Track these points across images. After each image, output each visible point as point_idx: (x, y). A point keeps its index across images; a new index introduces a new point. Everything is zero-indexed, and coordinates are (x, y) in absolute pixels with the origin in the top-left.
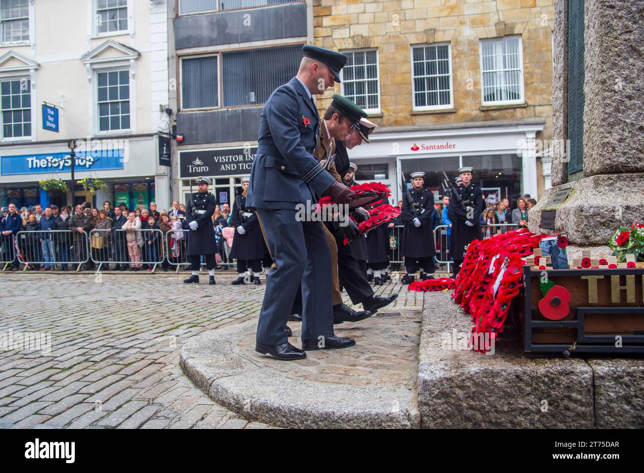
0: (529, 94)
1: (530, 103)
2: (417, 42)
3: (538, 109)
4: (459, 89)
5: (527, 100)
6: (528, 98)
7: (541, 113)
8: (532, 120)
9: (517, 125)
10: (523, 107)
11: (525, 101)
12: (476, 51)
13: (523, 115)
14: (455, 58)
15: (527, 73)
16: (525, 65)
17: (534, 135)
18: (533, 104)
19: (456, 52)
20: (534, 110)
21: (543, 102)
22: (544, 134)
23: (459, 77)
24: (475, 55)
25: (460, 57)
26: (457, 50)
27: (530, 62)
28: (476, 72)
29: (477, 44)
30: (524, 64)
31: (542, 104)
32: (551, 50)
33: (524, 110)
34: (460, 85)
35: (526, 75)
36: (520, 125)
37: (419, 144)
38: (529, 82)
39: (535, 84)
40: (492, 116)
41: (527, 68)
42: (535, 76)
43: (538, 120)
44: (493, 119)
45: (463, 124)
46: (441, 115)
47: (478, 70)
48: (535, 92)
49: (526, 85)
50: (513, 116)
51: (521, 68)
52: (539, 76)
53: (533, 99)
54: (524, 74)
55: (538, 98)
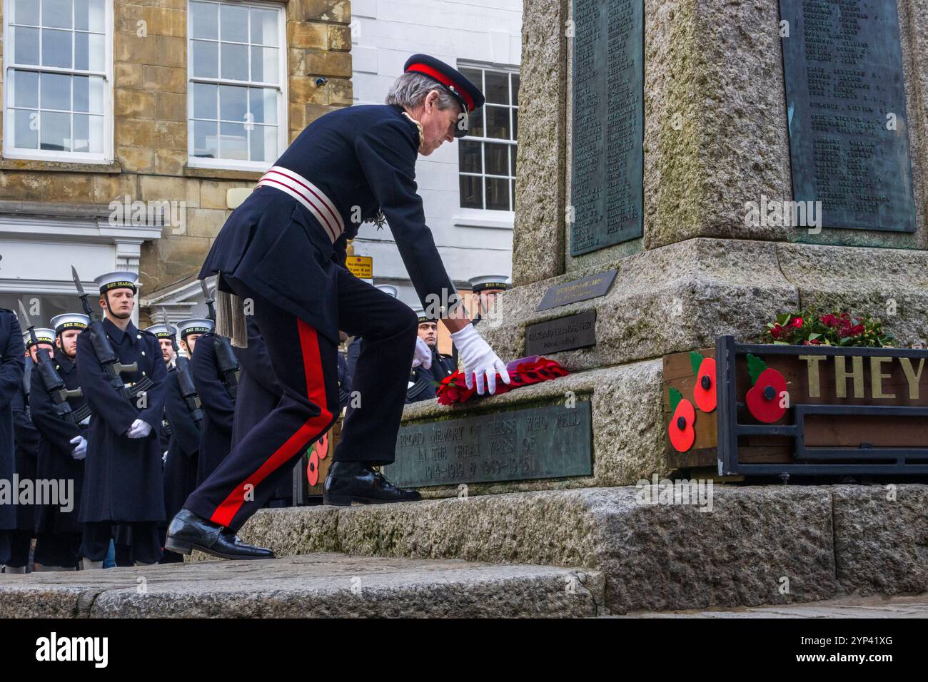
0: (127, 141)
1: (129, 164)
3: (147, 183)
5: (122, 158)
6: (124, 153)
7: (155, 194)
10: (111, 175)
11: (116, 160)
13: (109, 196)
15: (124, 87)
16: (120, 65)
17: (135, 250)
18: (134, 169)
20: (139, 187)
21: (160, 168)
27: (131, 60)
30: (116, 62)
31: (157, 172)
33: (113, 183)
35: (121, 92)
38: (128, 111)
39: (143, 120)
40: (28, 188)
41: (124, 73)
42: (143, 99)
48: (143, 138)
49: (120, 117)
50: (83, 194)
51: (109, 72)
52: (153, 100)
53: (135, 154)
54: (116, 88)
55: (148, 154)
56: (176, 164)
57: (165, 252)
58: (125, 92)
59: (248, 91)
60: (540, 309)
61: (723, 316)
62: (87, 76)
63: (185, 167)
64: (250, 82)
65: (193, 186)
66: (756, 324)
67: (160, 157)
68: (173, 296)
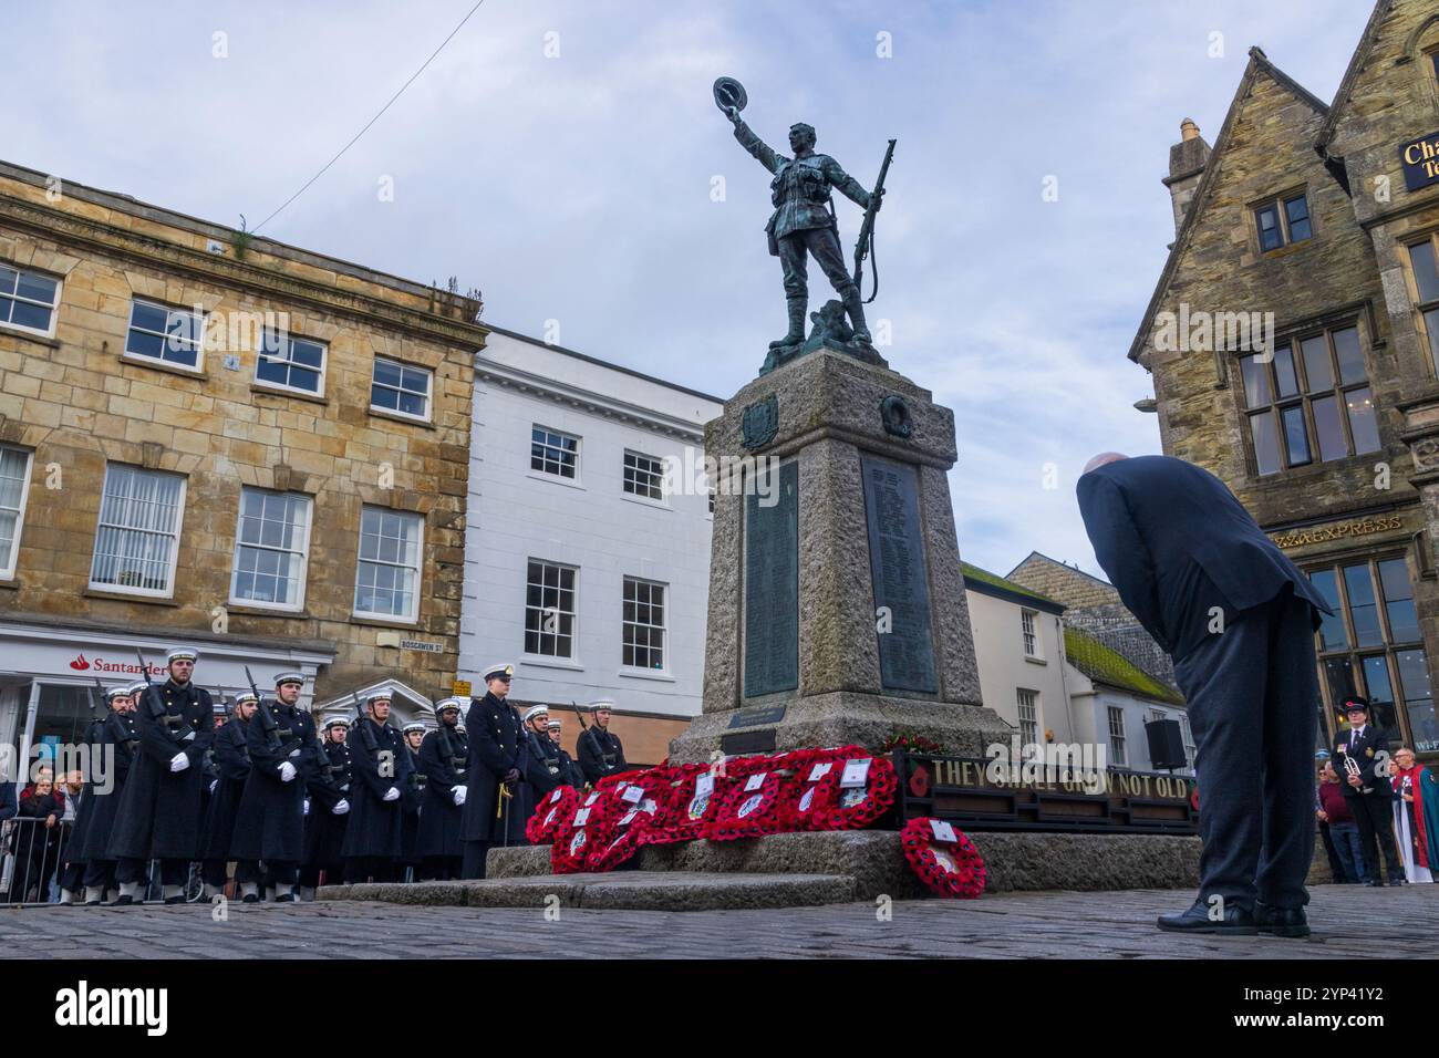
0: (314, 598)
1: (314, 613)
2: (123, 460)
3: (325, 626)
4: (191, 564)
5: (309, 608)
6: (310, 605)
7: (329, 634)
8: (312, 644)
9: (288, 649)
10: (301, 620)
11: (305, 610)
12: (234, 503)
13: (298, 634)
14: (193, 506)
15: (314, 562)
16: (313, 548)
17: (313, 671)
18: (317, 616)
19: (195, 497)
20: (319, 628)
21: (334, 617)
22: (329, 670)
23: (194, 544)
24: (229, 509)
25: (203, 508)
26: (199, 494)
27: (322, 545)
28: (228, 540)
29: (238, 493)
30: (311, 545)
31: (332, 619)
32: (358, 533)
33: (301, 624)
34: (193, 558)
35: (313, 565)
36: (296, 649)
37: (90, 657)
38: (317, 577)
39: (326, 584)
40: (244, 625)
41: (316, 553)
42: (327, 571)
43: (323, 645)
44: (245, 631)
45: (187, 632)
46: (148, 607)
47: (232, 538)
48: (325, 596)
49: (310, 581)
50: (281, 631)
51: (306, 552)
52: (334, 572)
53: (319, 607)
54: (309, 562)
55: (327, 607)
56: (345, 614)
57: (332, 673)
58: (316, 566)
59: (396, 569)
60: (730, 727)
61: (859, 736)
62: (290, 552)
63: (351, 617)
64: (397, 563)
65: (355, 630)
66: (875, 741)
67: (335, 610)
68: (337, 704)
